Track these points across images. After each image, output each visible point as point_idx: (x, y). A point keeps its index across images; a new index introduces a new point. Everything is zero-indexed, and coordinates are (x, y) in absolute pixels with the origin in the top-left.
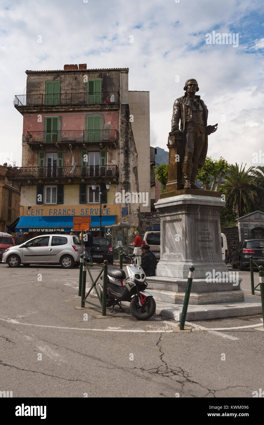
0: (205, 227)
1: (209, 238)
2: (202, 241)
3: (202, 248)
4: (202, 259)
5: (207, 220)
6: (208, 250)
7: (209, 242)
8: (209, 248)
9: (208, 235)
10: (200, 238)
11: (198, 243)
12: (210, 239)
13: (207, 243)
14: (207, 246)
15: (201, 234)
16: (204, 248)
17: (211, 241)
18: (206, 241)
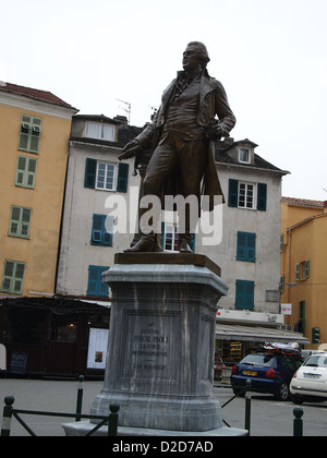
0: (151, 325)
1: (158, 347)
2: (141, 353)
3: (139, 366)
4: (132, 389)
5: (157, 311)
6: (154, 371)
7: (157, 355)
8: (157, 367)
9: (158, 341)
10: (136, 347)
11: (131, 357)
12: (161, 351)
13: (154, 358)
14: (153, 364)
15: (141, 339)
16: (145, 368)
17: (164, 354)
18: (151, 354)
